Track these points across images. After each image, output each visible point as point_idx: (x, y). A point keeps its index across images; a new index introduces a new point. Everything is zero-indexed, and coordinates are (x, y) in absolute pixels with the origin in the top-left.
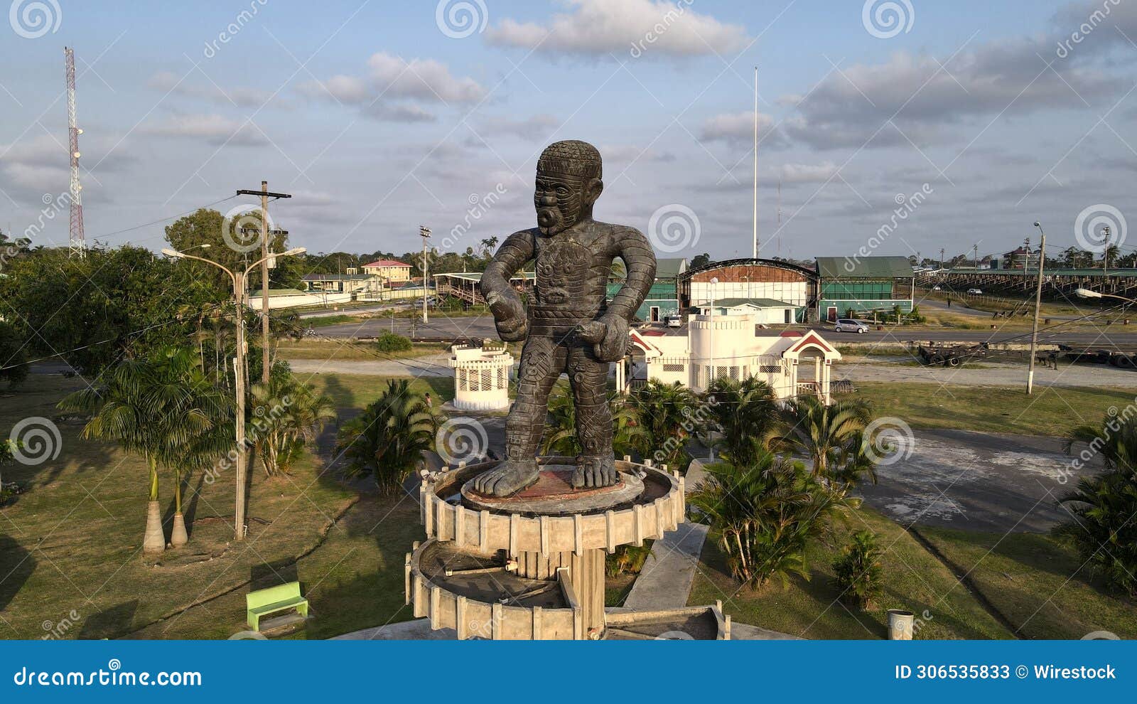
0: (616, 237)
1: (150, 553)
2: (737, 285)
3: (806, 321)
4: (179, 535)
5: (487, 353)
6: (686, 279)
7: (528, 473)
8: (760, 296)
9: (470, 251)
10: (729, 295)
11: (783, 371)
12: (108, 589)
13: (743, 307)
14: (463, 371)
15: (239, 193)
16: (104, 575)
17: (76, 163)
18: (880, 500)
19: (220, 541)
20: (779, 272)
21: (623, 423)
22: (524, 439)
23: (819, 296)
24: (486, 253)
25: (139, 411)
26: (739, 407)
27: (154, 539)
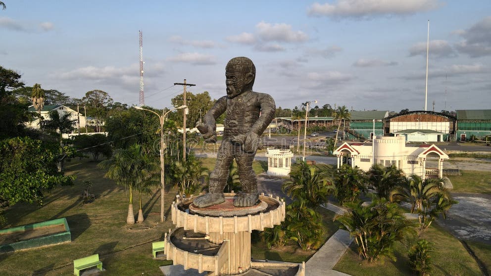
0: (259, 98)
1: (128, 224)
2: (413, 123)
3: (449, 141)
4: (141, 218)
5: (282, 151)
6: (388, 120)
7: (217, 199)
8: (425, 128)
9: (296, 108)
10: (409, 128)
11: (419, 163)
12: (111, 236)
13: (416, 133)
14: (271, 159)
15: (175, 84)
16: (111, 231)
17: (142, 75)
18: (453, 227)
19: (156, 222)
20: (435, 117)
21: (325, 183)
22: (216, 184)
23: (456, 128)
24: (303, 109)
25: (124, 169)
26: (382, 179)
27: (130, 219)
